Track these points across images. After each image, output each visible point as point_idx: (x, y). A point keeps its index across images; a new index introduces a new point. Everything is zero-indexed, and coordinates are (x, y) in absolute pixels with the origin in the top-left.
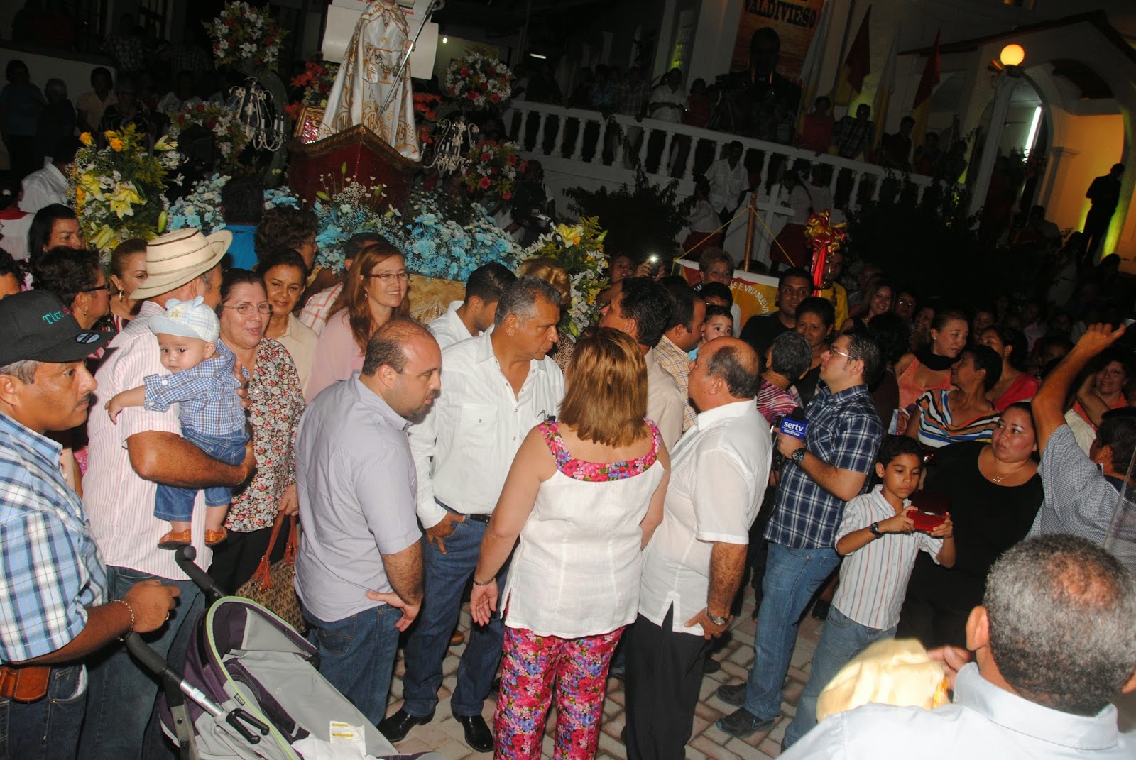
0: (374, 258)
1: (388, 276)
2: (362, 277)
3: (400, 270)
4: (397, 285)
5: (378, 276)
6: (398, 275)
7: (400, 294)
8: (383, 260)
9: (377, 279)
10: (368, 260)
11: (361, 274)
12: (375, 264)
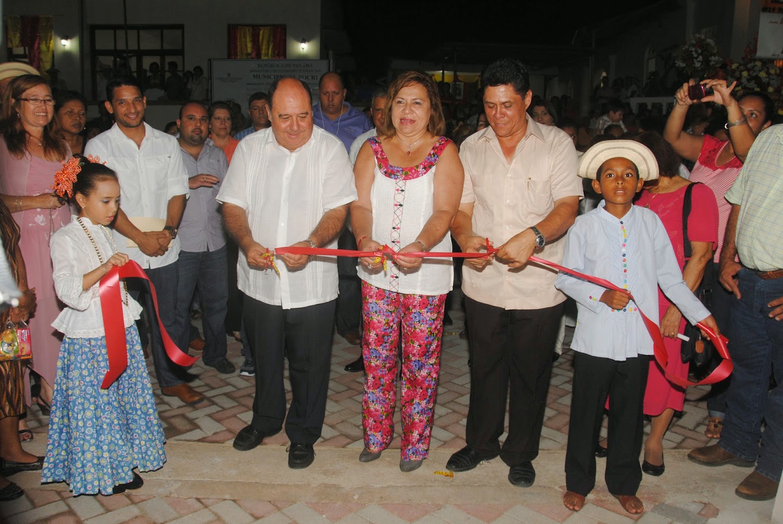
0: (23, 86)
1: (35, 100)
2: (13, 101)
3: (47, 96)
4: (44, 108)
5: (26, 100)
6: (44, 101)
7: (46, 116)
8: (31, 87)
9: (26, 102)
10: (18, 87)
11: (13, 98)
12: (24, 90)
